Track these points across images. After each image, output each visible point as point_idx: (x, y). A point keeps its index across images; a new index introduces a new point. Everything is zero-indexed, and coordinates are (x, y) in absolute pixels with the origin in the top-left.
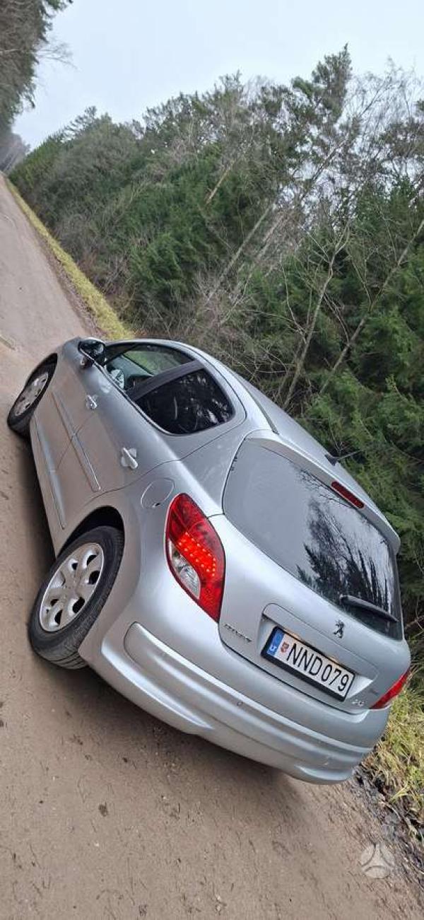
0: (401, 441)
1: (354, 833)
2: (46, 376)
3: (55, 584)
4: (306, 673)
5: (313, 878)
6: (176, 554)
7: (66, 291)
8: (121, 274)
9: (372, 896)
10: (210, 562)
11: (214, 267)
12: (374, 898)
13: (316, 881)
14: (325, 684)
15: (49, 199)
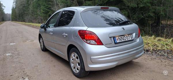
0: (103, 4)
1: (151, 60)
2: (41, 39)
3: (72, 65)
4: (124, 41)
5: (153, 71)
6: (87, 41)
7: (35, 28)
8: (41, 19)
9: (163, 66)
10: (93, 37)
11: (53, 5)
12: (164, 66)
13: (154, 71)
14: (129, 40)
15: (20, 18)
